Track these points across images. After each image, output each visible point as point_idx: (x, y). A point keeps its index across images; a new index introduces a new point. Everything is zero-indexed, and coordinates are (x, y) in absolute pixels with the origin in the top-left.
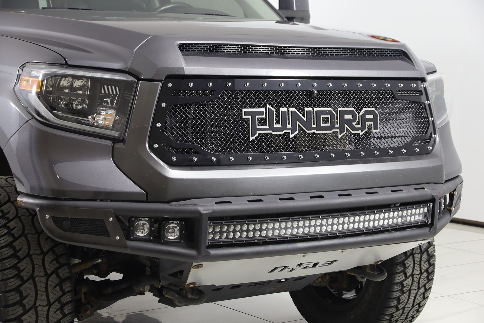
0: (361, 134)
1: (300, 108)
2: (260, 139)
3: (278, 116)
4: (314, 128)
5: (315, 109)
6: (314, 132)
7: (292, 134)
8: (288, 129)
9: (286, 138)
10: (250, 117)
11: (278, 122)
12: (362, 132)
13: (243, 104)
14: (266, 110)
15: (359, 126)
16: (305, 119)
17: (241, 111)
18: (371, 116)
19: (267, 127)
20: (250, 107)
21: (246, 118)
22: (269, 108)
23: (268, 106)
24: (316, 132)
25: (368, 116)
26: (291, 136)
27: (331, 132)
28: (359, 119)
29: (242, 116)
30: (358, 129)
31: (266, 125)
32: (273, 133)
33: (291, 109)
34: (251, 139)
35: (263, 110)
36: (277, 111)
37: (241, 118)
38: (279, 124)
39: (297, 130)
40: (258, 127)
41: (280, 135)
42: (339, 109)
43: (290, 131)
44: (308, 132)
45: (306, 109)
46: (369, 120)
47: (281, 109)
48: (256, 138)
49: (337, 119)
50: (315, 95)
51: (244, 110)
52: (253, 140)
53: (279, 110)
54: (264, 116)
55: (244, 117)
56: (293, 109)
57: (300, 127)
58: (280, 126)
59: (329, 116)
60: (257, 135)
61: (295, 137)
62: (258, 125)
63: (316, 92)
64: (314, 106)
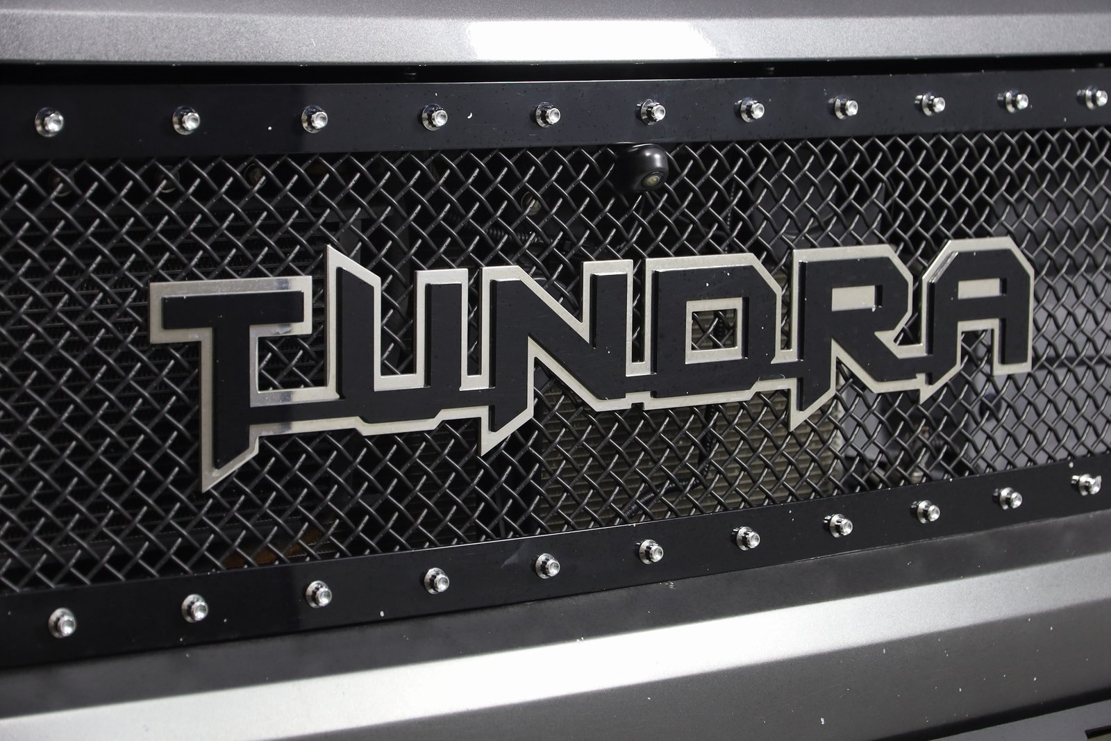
0: (926, 392)
1: (552, 262)
2: (278, 472)
3: (401, 322)
4: (638, 384)
5: (654, 265)
6: (638, 407)
7: (494, 427)
8: (473, 399)
9: (457, 453)
10: (203, 336)
11: (401, 361)
12: (930, 381)
13: (156, 249)
14: (320, 285)
15: (918, 350)
16: (582, 329)
17: (144, 295)
18: (989, 288)
19: (328, 393)
20: (210, 268)
21: (178, 346)
22: (340, 271)
23: (336, 259)
24: (651, 403)
25: (969, 289)
26: (490, 440)
27: (745, 396)
28: (917, 308)
29: (145, 327)
30: (907, 369)
31: (321, 381)
32: (367, 430)
33: (490, 273)
34: (212, 478)
35: (302, 284)
36: (401, 289)
37: (143, 340)
38: (411, 369)
39: (531, 402)
40: (260, 398)
41: (413, 439)
42: (801, 256)
43: (482, 412)
44: (599, 406)
45: (593, 268)
46: (979, 308)
47: (426, 277)
48: (246, 473)
49: (787, 314)
50: (653, 179)
51: (163, 290)
52: (228, 488)
53: (413, 280)
54: (304, 328)
55: (159, 335)
56: (510, 273)
57: (551, 375)
58: (415, 381)
59: (736, 303)
60: (254, 450)
61: (513, 443)
62: (264, 384)
63: (658, 159)
64: (645, 241)
